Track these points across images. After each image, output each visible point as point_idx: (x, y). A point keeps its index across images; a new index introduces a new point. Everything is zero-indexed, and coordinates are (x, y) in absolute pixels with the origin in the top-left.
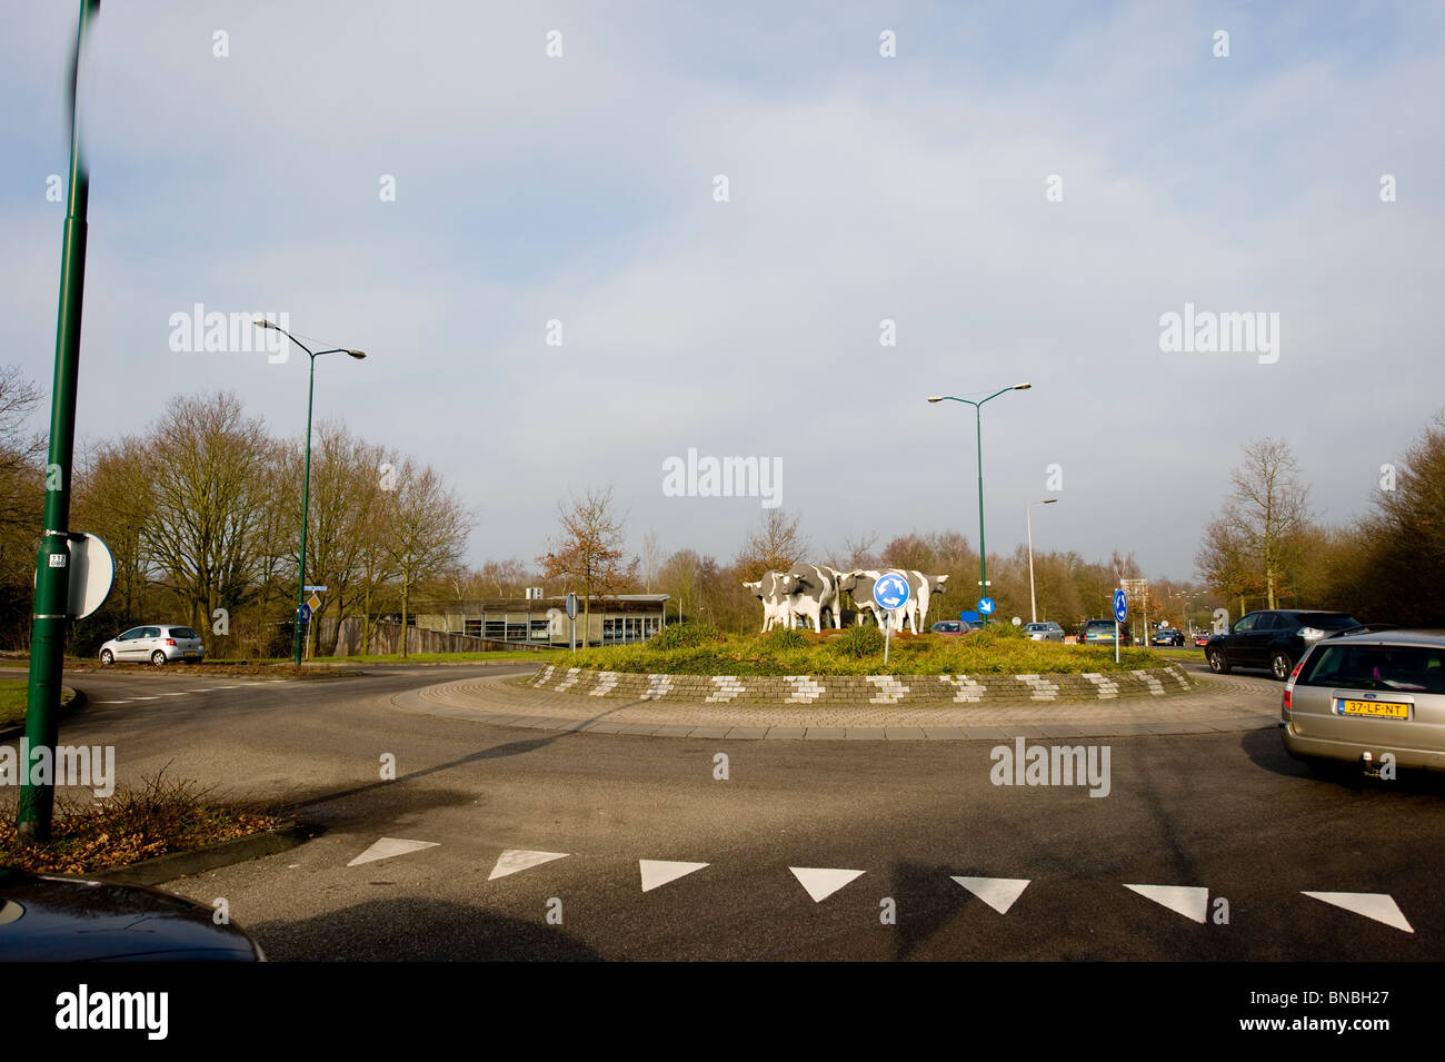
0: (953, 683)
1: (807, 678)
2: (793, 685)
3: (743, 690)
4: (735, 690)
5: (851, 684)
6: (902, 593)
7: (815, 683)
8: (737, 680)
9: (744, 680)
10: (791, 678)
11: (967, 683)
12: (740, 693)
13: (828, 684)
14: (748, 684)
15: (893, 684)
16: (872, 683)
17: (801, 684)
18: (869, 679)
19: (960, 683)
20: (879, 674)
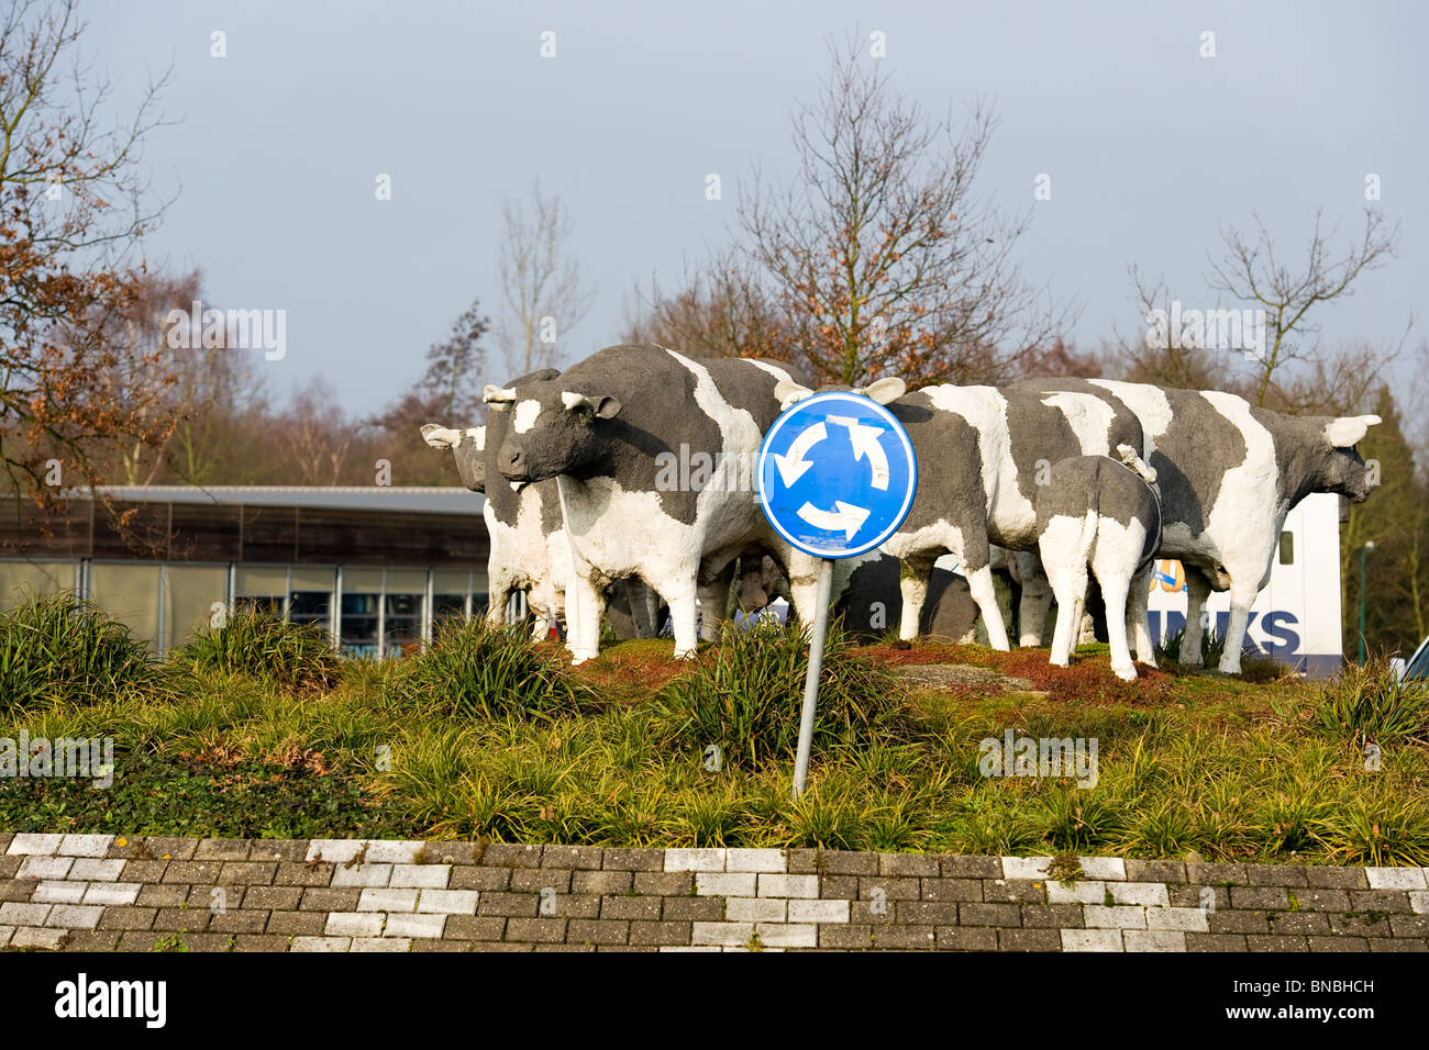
0: (1057, 892)
1: (407, 848)
2: (344, 878)
3: (127, 895)
4: (94, 895)
5: (595, 882)
6: (880, 481)
7: (439, 873)
8: (113, 853)
9: (143, 854)
10: (337, 850)
11: (1125, 892)
12: (109, 911)
13: (493, 877)
14: (154, 870)
15: (780, 885)
16: (691, 877)
17: (377, 876)
18: (678, 860)
19: (1089, 893)
20: (731, 841)
